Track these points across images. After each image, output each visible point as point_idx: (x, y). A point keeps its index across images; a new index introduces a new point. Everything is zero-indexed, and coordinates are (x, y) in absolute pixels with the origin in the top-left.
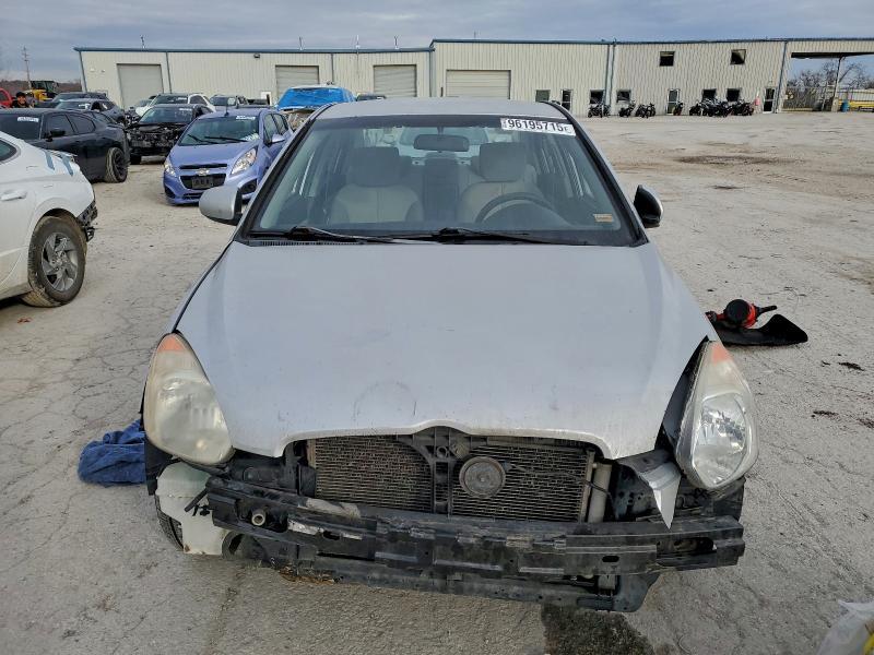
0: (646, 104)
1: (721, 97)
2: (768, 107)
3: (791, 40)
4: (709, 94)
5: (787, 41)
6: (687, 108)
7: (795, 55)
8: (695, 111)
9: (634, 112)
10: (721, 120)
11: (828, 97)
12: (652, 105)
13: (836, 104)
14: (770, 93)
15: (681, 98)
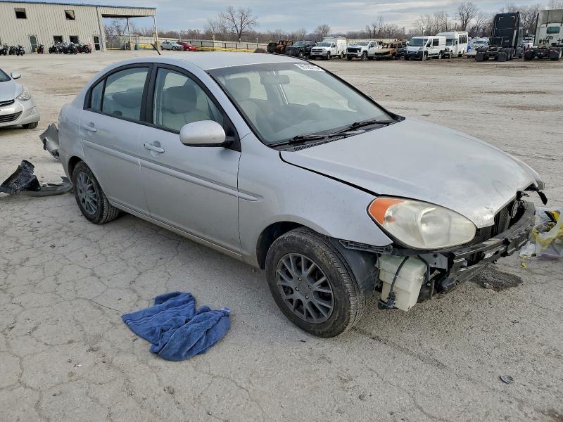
0: (16, 46)
1: (67, 42)
2: (97, 47)
3: (99, 6)
4: (58, 39)
5: (97, 6)
6: (46, 49)
7: (104, 16)
8: (52, 50)
9: (8, 52)
10: (73, 56)
11: (127, 42)
12: (20, 47)
13: (132, 45)
14: (96, 39)
15: (40, 42)
